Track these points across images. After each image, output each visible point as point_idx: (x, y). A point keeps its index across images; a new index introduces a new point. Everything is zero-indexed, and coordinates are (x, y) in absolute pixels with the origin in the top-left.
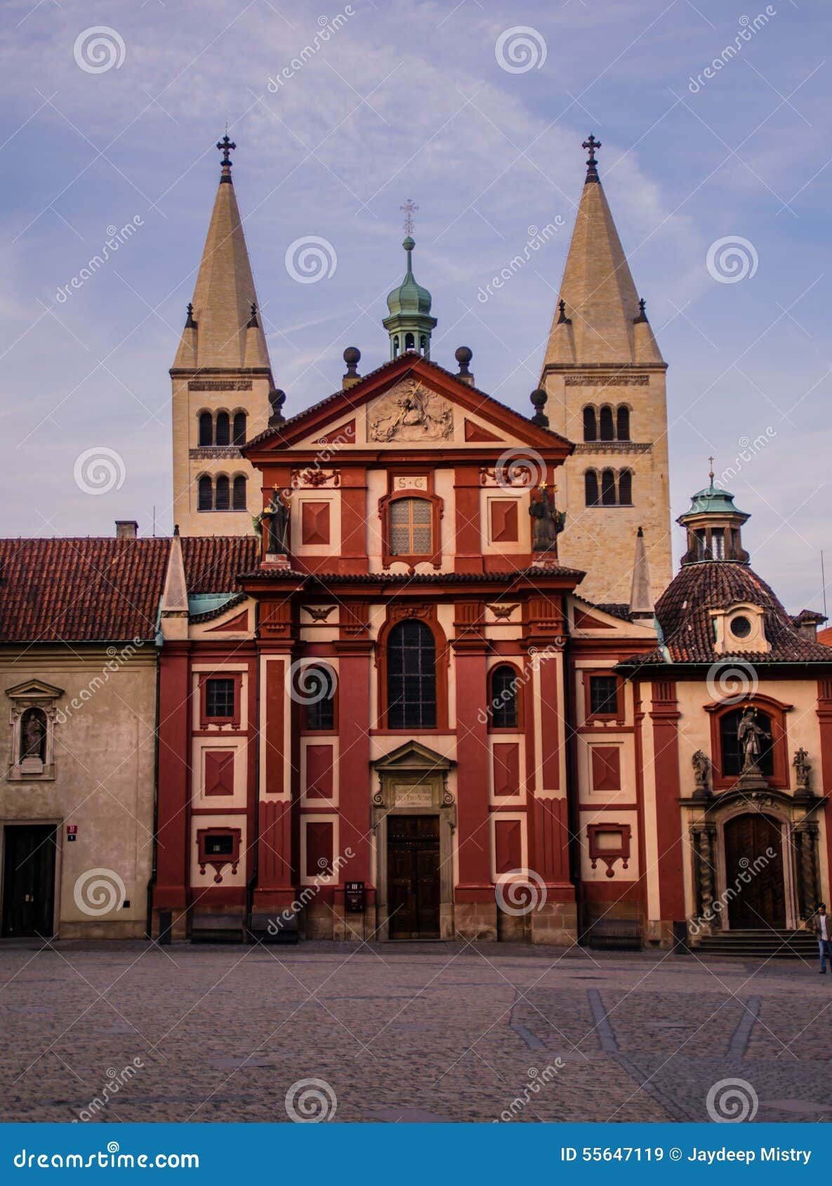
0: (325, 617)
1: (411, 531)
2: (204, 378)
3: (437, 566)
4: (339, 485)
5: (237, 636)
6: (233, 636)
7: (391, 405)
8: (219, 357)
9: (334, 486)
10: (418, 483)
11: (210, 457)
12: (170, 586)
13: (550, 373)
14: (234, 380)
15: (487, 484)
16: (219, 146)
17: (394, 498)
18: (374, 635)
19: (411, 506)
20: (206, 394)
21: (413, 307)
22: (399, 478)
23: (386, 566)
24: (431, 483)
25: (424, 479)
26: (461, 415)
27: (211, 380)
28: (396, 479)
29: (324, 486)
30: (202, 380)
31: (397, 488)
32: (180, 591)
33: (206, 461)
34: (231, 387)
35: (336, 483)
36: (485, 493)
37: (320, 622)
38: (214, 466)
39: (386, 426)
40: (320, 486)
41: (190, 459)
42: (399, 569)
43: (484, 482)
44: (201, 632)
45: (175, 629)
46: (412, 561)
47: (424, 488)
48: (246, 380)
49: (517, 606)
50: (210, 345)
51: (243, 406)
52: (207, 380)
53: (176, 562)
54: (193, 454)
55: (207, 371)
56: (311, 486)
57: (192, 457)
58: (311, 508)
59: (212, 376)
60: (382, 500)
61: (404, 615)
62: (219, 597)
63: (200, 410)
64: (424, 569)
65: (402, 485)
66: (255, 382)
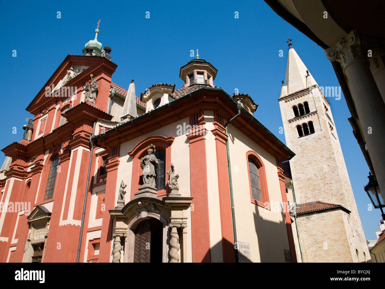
13: (280, 101)
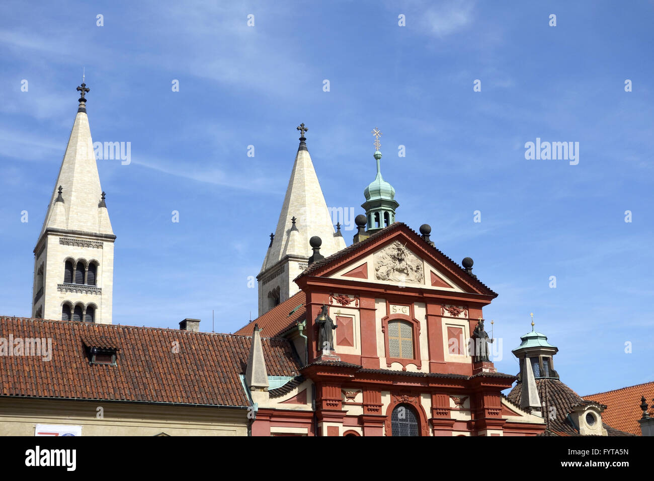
0: (354, 398)
1: (400, 342)
2: (70, 237)
3: (419, 367)
4: (358, 307)
5: (300, 408)
6: (298, 407)
7: (387, 256)
8: (82, 224)
9: (355, 307)
10: (404, 310)
11: (71, 291)
12: (255, 367)
13: (290, 260)
14: (91, 240)
15: (445, 315)
16: (78, 89)
17: (391, 318)
18: (384, 413)
19: (400, 325)
20: (71, 247)
21: (387, 195)
22: (393, 306)
23: (389, 365)
24: (412, 311)
25: (408, 308)
26: (428, 268)
27: (76, 239)
28: (391, 306)
29: (349, 306)
30: (69, 238)
31: (392, 313)
32: (262, 372)
33: (69, 293)
34: (88, 245)
35: (356, 305)
36: (444, 321)
37: (351, 401)
38: (75, 297)
39: (383, 270)
40: (347, 306)
41: (58, 291)
42: (396, 367)
43: (443, 313)
44: (275, 404)
45: (261, 400)
46: (403, 362)
47: (408, 313)
48: (99, 241)
49: (467, 398)
50: (75, 215)
51: (96, 259)
52: (72, 238)
53: (258, 351)
54: (60, 287)
55: (74, 233)
56: (341, 305)
57: (59, 289)
58: (341, 320)
59: (76, 236)
60: (384, 319)
61: (401, 400)
62: (281, 379)
63: (66, 258)
64: (411, 368)
65: (395, 311)
66: (105, 243)
